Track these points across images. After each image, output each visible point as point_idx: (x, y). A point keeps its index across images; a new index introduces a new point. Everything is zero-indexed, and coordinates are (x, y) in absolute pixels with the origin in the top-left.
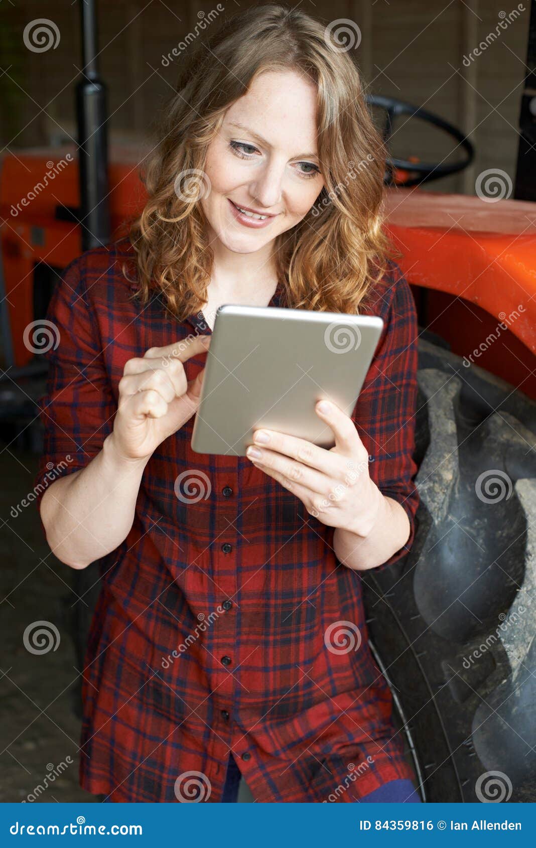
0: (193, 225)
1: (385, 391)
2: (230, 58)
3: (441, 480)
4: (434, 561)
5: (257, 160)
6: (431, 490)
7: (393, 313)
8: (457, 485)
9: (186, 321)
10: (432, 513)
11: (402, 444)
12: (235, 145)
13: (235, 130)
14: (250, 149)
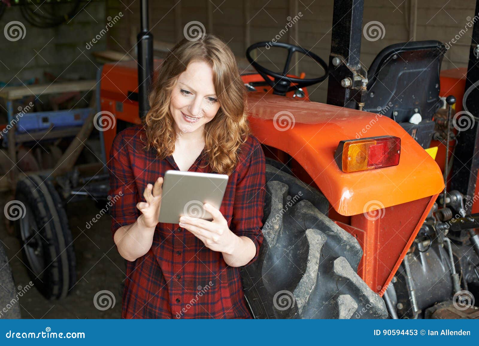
0: (167, 121)
1: (248, 191)
2: (180, 56)
3: (273, 228)
4: (270, 263)
5: (191, 97)
6: (269, 233)
7: (252, 158)
8: (281, 230)
9: (165, 159)
10: (268, 242)
11: (255, 214)
12: (182, 91)
13: (181, 85)
14: (188, 92)
